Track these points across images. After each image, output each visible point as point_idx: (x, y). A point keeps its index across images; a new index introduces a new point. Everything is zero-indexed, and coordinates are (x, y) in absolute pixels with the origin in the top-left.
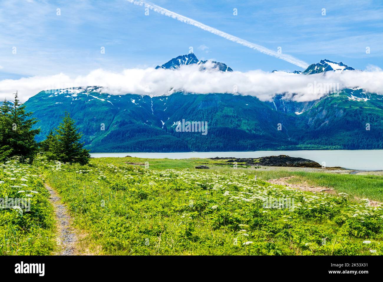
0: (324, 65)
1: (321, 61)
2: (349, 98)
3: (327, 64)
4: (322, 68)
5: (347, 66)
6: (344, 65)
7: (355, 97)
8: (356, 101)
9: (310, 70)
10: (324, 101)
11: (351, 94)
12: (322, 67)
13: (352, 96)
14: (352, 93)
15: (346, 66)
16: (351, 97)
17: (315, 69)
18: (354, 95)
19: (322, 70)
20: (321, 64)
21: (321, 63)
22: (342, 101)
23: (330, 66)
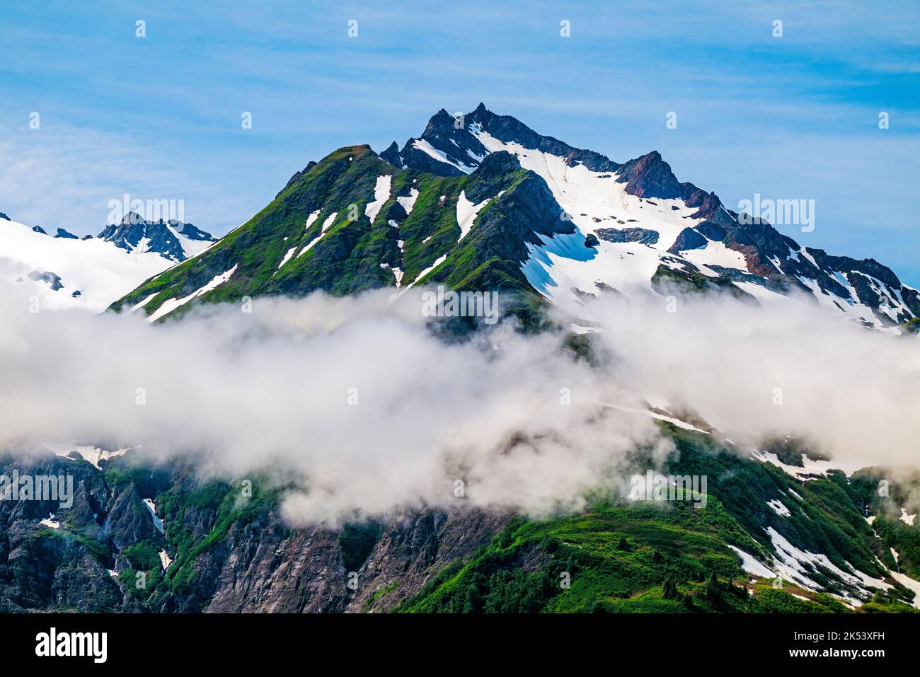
0: (462, 167)
1: (435, 120)
2: (751, 565)
3: (505, 162)
4: (451, 205)
5: (715, 200)
6: (688, 193)
7: (809, 557)
8: (827, 602)
9: (313, 218)
10: (466, 581)
11: (772, 520)
12: (452, 193)
13: (778, 540)
14: (783, 511)
15: (704, 201)
16: (766, 554)
17: (373, 210)
18: (802, 536)
19: (445, 228)
20: (439, 156)
21: (436, 145)
22: (670, 592)
23: (535, 184)
